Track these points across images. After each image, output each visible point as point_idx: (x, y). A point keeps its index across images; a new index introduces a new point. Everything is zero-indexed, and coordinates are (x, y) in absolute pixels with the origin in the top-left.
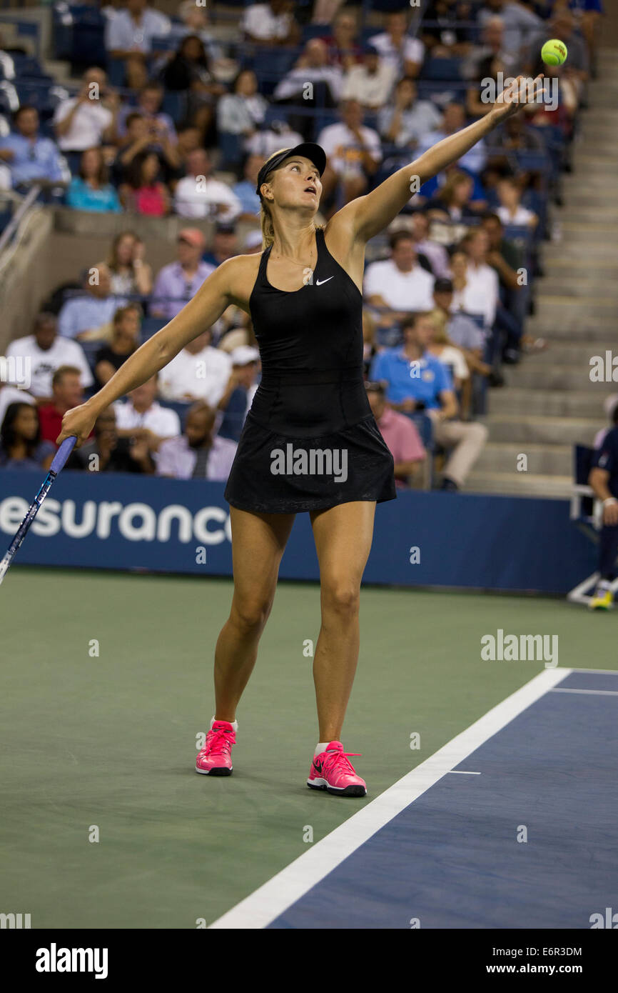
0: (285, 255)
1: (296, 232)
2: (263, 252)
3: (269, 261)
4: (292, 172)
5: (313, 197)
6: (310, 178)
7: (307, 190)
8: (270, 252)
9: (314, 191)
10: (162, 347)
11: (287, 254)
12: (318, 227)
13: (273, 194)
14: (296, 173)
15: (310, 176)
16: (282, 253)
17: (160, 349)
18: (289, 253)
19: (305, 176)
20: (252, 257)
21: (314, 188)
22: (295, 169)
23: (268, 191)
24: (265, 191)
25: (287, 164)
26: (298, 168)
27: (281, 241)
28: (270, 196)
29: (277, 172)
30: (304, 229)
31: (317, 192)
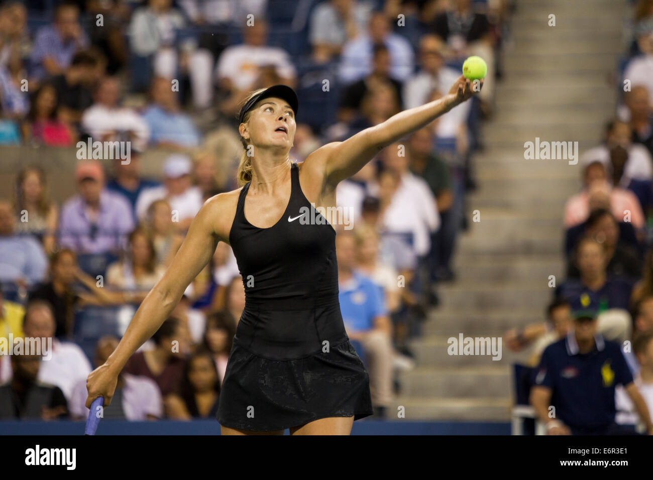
0: (261, 191)
1: (270, 169)
2: (241, 188)
3: (247, 197)
4: (265, 113)
5: (284, 136)
6: (281, 119)
7: (278, 130)
8: (248, 189)
9: (285, 131)
10: (164, 295)
11: (263, 190)
12: (293, 163)
13: (249, 133)
14: (270, 113)
15: (280, 116)
16: (259, 189)
17: (163, 297)
18: (265, 189)
19: (276, 117)
20: (230, 195)
21: (285, 128)
22: (268, 110)
23: (245, 130)
24: (243, 130)
25: (261, 105)
26: (271, 109)
27: (258, 177)
28: (246, 135)
29: (252, 112)
30: (278, 167)
31: (288, 132)
